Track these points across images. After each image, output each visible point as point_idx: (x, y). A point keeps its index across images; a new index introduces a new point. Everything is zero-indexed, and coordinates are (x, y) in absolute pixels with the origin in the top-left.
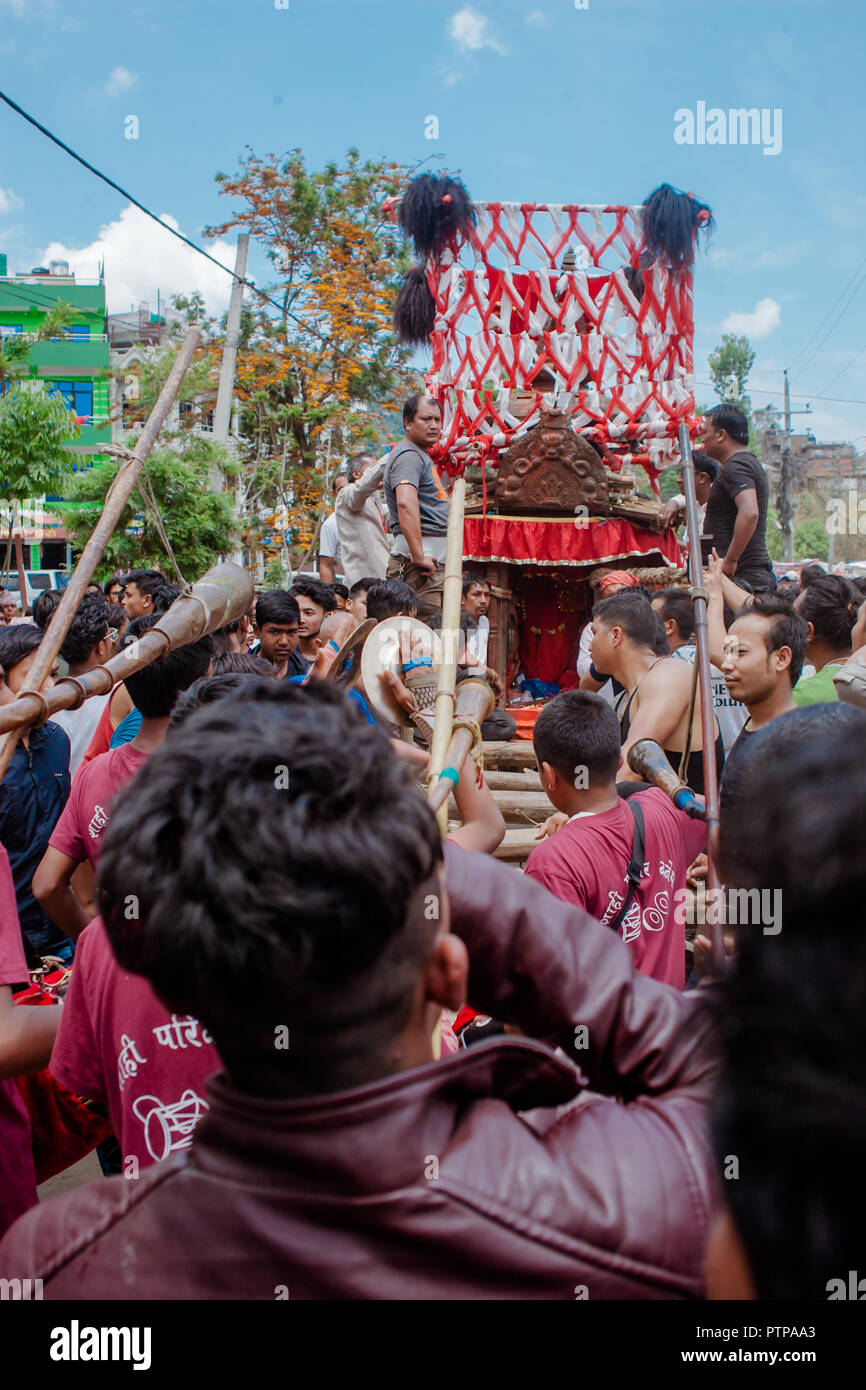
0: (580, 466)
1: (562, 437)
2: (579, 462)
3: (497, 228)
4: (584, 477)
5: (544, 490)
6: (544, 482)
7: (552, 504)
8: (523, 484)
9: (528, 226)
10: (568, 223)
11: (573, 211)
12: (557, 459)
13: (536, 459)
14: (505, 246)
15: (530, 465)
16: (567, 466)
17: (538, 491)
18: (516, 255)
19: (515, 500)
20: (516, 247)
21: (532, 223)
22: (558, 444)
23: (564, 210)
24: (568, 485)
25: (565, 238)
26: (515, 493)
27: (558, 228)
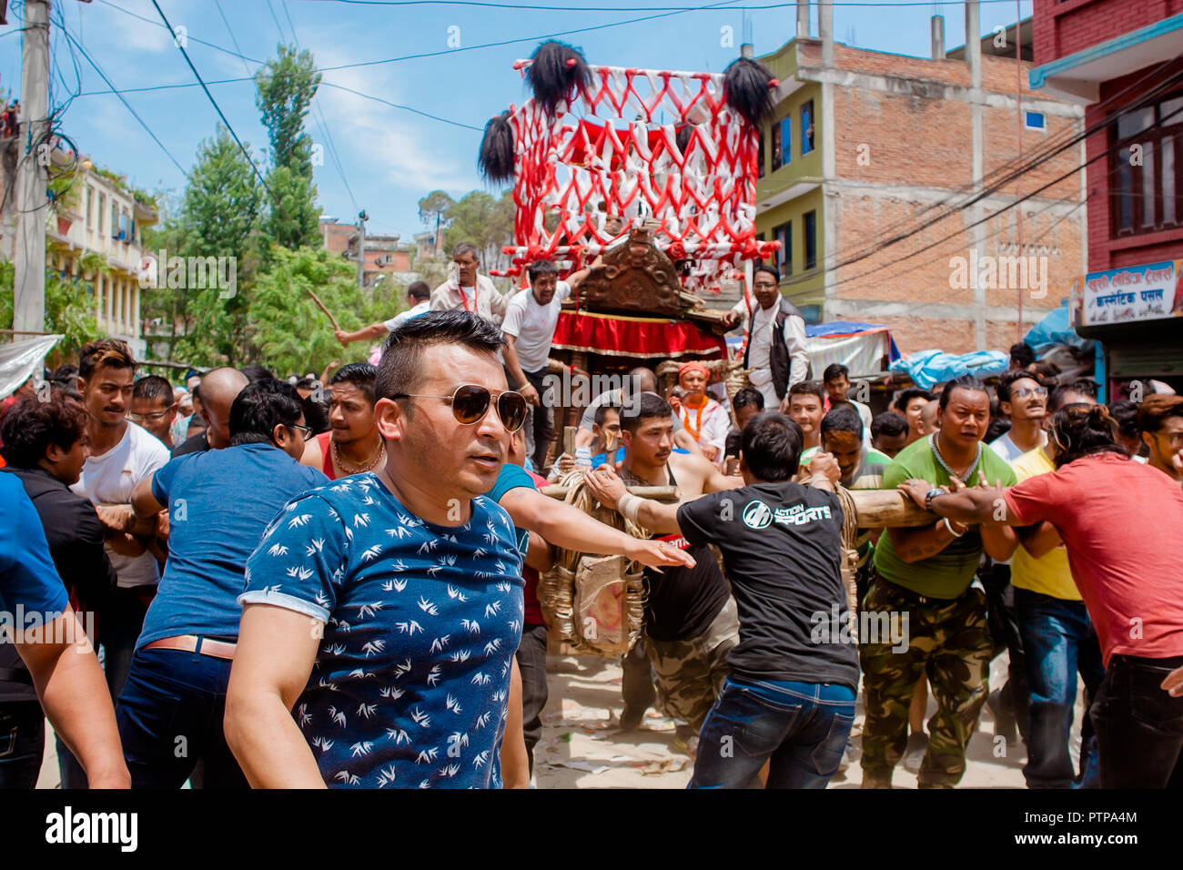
0: (659, 275)
1: (647, 251)
2: (659, 272)
3: (605, 88)
4: (661, 285)
5: (627, 294)
6: (628, 287)
7: (632, 306)
8: (610, 287)
9: (629, 87)
10: (663, 86)
11: (666, 77)
12: (641, 269)
13: (623, 268)
14: (611, 103)
15: (618, 272)
16: (648, 274)
17: (622, 294)
18: (619, 110)
19: (602, 300)
20: (619, 104)
21: (633, 85)
22: (644, 256)
23: (660, 75)
24: (648, 291)
25: (659, 99)
26: (603, 295)
27: (653, 90)
